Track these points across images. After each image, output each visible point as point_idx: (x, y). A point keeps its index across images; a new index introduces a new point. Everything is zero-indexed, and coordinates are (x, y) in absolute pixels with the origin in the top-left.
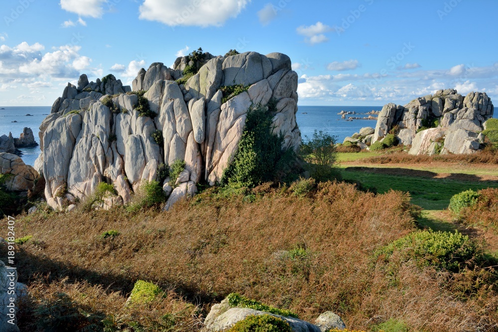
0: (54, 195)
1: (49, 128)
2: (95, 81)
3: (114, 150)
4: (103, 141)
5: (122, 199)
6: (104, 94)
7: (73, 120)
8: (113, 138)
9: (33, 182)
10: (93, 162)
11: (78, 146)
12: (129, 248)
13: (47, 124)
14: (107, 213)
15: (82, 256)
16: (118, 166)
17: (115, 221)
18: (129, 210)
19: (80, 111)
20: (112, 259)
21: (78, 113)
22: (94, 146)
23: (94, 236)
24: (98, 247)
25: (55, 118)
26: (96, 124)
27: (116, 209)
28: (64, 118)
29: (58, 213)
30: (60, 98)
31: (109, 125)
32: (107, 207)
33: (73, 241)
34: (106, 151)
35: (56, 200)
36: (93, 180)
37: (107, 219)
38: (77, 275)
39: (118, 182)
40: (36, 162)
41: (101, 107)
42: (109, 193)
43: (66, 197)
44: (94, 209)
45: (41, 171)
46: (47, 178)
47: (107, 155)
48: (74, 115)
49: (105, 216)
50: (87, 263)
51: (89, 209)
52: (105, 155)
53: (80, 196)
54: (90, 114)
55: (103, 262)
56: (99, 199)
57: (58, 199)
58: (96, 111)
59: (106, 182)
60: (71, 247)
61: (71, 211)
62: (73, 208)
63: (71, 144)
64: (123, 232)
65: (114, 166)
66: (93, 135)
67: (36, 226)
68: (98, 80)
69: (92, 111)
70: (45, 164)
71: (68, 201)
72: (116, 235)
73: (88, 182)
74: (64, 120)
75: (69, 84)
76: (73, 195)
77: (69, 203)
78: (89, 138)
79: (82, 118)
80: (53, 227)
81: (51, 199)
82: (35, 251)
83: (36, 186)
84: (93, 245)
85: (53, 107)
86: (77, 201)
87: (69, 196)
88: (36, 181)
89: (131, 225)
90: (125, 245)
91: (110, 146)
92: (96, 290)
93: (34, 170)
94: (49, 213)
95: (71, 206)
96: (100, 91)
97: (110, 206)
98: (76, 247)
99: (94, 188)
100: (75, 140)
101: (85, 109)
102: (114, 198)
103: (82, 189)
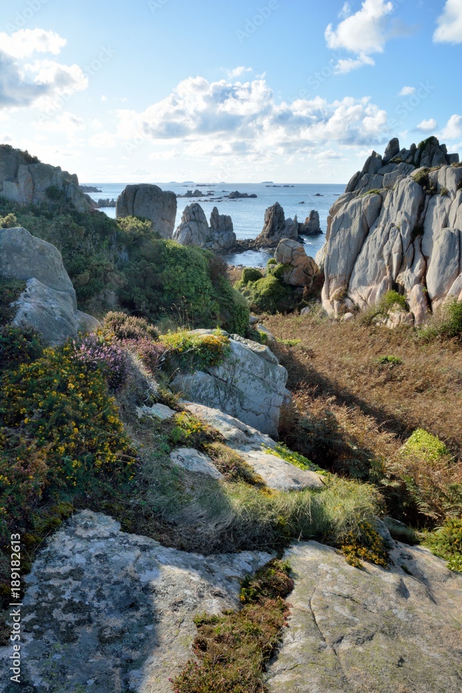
0: (331, 298)
1: (340, 212)
2: (408, 148)
3: (417, 247)
4: (404, 233)
5: (414, 318)
6: (417, 166)
7: (371, 202)
8: (418, 231)
9: (311, 278)
10: (386, 262)
11: (370, 238)
12: (411, 384)
13: (338, 207)
14: (390, 332)
15: (351, 378)
16: (417, 271)
17: (399, 345)
18: (420, 335)
19: (381, 191)
20: (387, 392)
21: (378, 193)
22: (390, 240)
23: (367, 357)
24: (371, 372)
25: (349, 198)
26: (399, 209)
27: (403, 330)
28: (360, 199)
29: (332, 320)
30: (358, 173)
31: (416, 212)
32: (391, 325)
33: (344, 358)
34: (405, 248)
35: (332, 303)
36: (380, 286)
37: (389, 341)
38: (345, 399)
39: (413, 293)
40: (318, 252)
41: (411, 186)
42: (398, 306)
43: (344, 302)
44: (375, 323)
45: (322, 266)
46: (328, 275)
47: (405, 254)
48: (373, 195)
49: (386, 336)
50: (356, 388)
51: (369, 322)
52: (402, 254)
53: (361, 303)
54: (394, 195)
55: (375, 393)
56: (383, 312)
57: (336, 303)
58: (403, 192)
59: (397, 291)
60: (340, 364)
61: (347, 320)
62: (350, 318)
63: (362, 235)
64: (408, 363)
65: (412, 271)
66: (393, 225)
67: (306, 330)
68: (413, 146)
69: (397, 191)
70: (328, 257)
71: (346, 307)
72: (398, 363)
73: (373, 287)
74: (360, 203)
75: (374, 153)
76: (352, 301)
77: (346, 310)
78: (387, 228)
79: (382, 200)
80: (324, 336)
81: (327, 303)
82: (304, 360)
83: (314, 283)
84: (366, 368)
85: (349, 185)
86: (356, 309)
87: (348, 302)
88: (315, 277)
89: (419, 355)
90: (407, 380)
91: (412, 242)
92: (369, 422)
93: (314, 263)
94: (321, 317)
95: (348, 315)
96: (412, 163)
97: (396, 323)
98: (347, 366)
99: (380, 296)
100: (369, 229)
101: (389, 188)
102: (403, 315)
103: (364, 295)
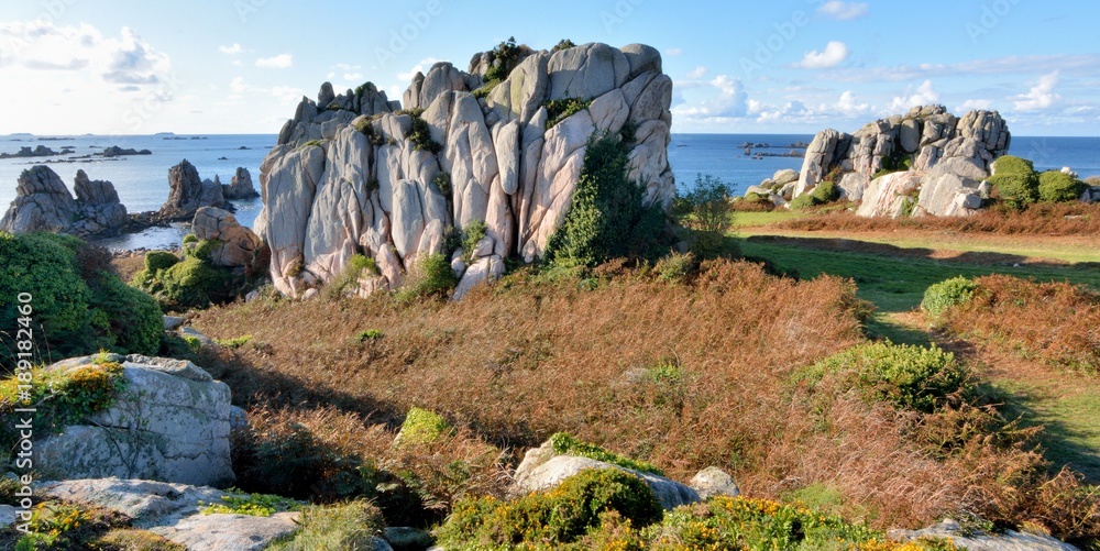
0: (284, 274)
1: (276, 168)
2: (344, 94)
3: (375, 203)
4: (357, 188)
5: (388, 281)
6: (359, 114)
7: (311, 155)
8: (372, 184)
9: (252, 253)
10: (344, 223)
11: (319, 197)
12: (400, 357)
13: (272, 162)
14: (362, 302)
15: (327, 368)
16: (382, 230)
17: (377, 315)
18: (398, 298)
19: (322, 142)
20: (373, 374)
21: (318, 145)
22: (344, 198)
23: (345, 338)
24: (351, 356)
25: (283, 153)
26: (346, 162)
27: (377, 297)
28: (297, 152)
29: (290, 301)
30: (290, 121)
31: (367, 164)
32: (364, 294)
33: (314, 345)
34: (362, 205)
35: (287, 281)
36: (343, 251)
37: (365, 313)
38: (318, 398)
39: (382, 254)
40: (257, 221)
41: (355, 135)
42: (368, 271)
43: (302, 277)
44: (344, 296)
45: (264, 236)
46: (274, 247)
47: (364, 212)
48: (313, 148)
49: (361, 308)
50: (335, 379)
51: (338, 295)
52: (361, 211)
53: (323, 275)
54: (338, 147)
55: (359, 379)
56: (353, 279)
57: (291, 279)
58: (347, 142)
59: (363, 254)
60: (310, 354)
61: (311, 298)
62: (313, 295)
63: (309, 194)
64: (389, 333)
65: (376, 230)
66: (343, 180)
67: (257, 320)
68: (350, 91)
69: (340, 142)
70: (270, 224)
71: (306, 283)
72: (378, 337)
73: (335, 254)
74: (298, 156)
75: (305, 99)
76: (312, 274)
77: (307, 286)
78: (336, 184)
79: (325, 152)
80: (284, 323)
81: (280, 280)
82: (260, 362)
83: (257, 259)
84: (343, 350)
85: (280, 135)
86: (320, 282)
87: (307, 275)
88: (257, 252)
89: (402, 321)
90: (393, 353)
91: (369, 197)
92: (350, 421)
93: (253, 234)
94: (276, 301)
95: (310, 292)
96: (352, 110)
97: (370, 291)
98: (318, 355)
99: (345, 263)
100: (315, 187)
101: (331, 138)
102: (375, 280)
103: (326, 264)
